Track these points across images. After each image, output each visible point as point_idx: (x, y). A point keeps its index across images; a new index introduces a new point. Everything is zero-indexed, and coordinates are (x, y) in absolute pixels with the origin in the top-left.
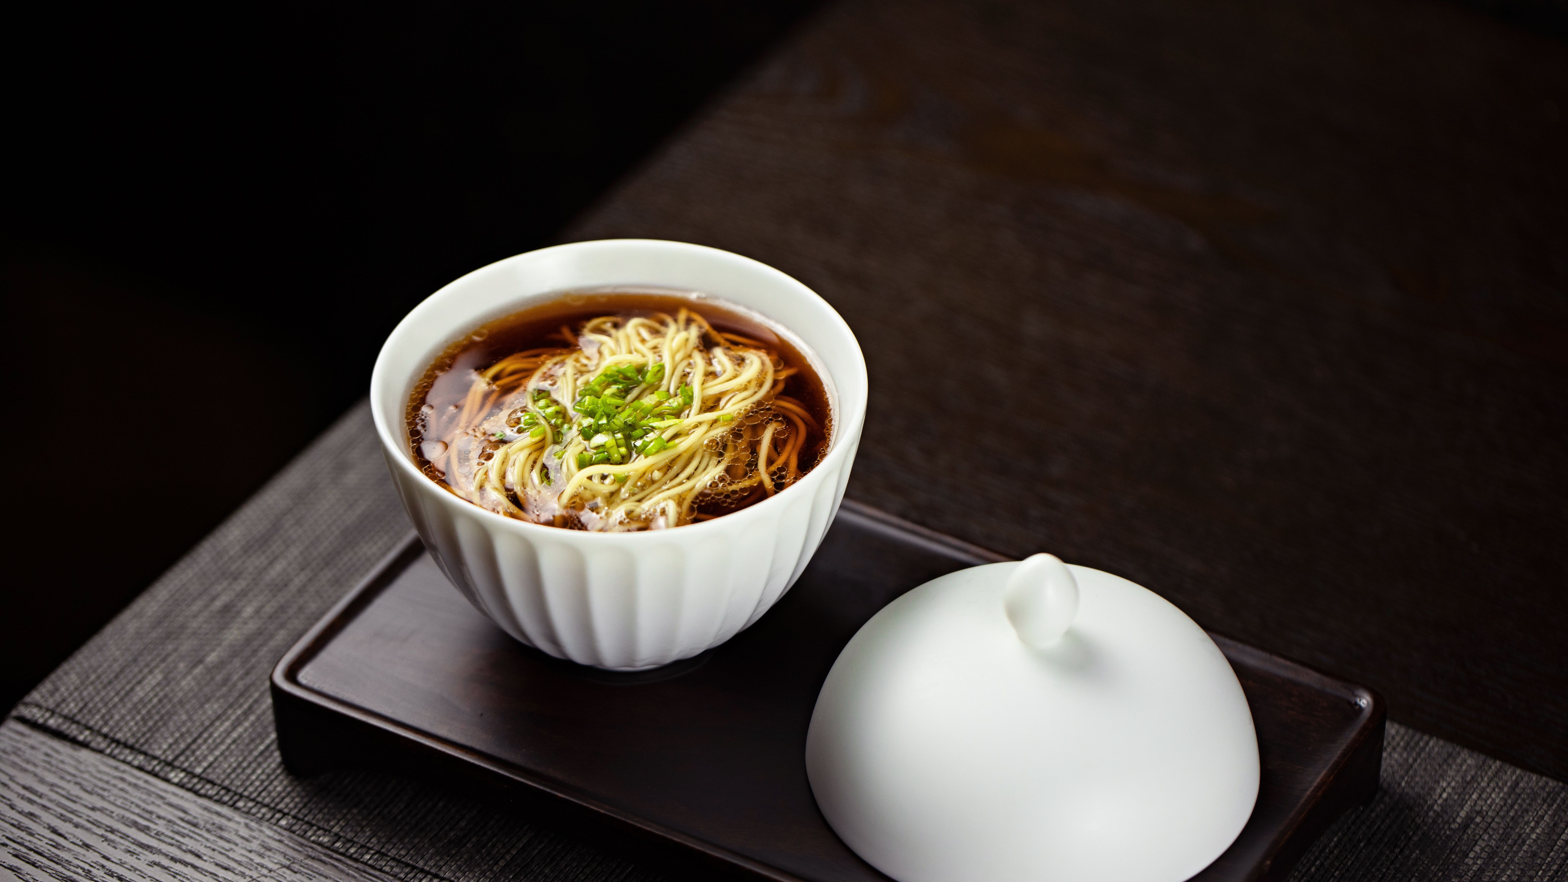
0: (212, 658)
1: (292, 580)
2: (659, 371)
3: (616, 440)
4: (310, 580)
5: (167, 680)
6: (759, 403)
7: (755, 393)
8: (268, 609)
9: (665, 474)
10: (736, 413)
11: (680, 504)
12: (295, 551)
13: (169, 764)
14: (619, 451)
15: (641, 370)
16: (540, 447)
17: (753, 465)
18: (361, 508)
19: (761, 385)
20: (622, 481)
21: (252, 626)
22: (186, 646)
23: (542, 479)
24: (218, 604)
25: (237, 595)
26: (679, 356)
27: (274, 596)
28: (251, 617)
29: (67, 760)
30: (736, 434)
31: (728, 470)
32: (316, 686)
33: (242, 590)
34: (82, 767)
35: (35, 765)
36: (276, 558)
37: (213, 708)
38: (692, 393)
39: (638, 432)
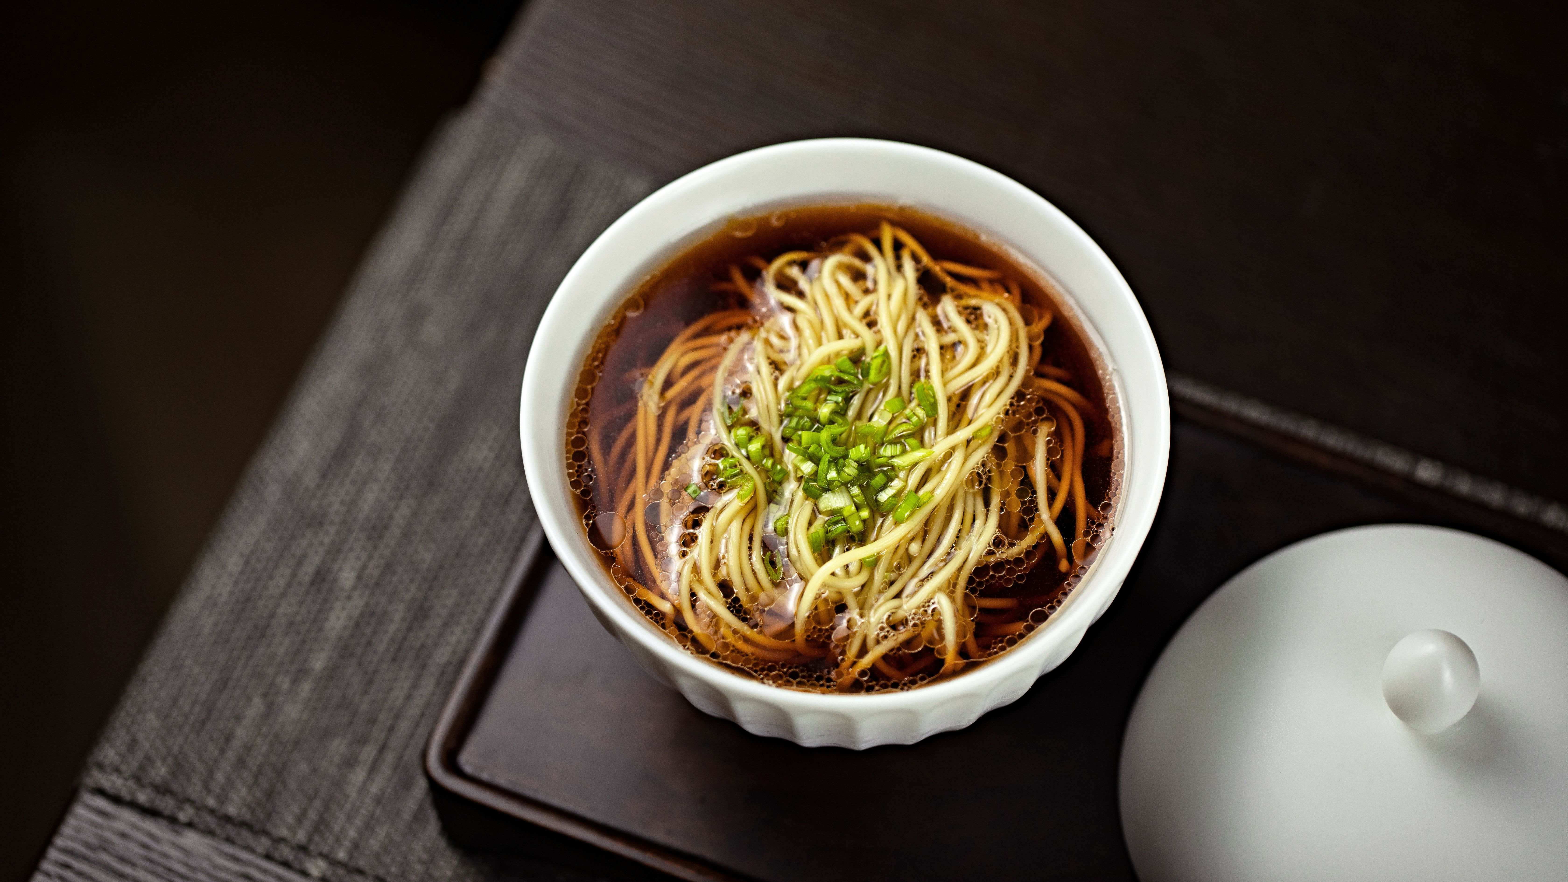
0: (318, 663)
1: (391, 517)
2: (884, 362)
3: (852, 497)
4: (415, 514)
5: (271, 710)
6: (1019, 395)
7: (1011, 377)
8: (373, 571)
9: (924, 541)
10: (994, 419)
11: (951, 595)
12: (385, 468)
13: (303, 849)
14: (860, 516)
15: (857, 358)
16: (752, 510)
17: (1031, 509)
18: (454, 380)
19: (1015, 360)
20: (872, 564)
21: (358, 603)
22: (282, 646)
23: (766, 568)
24: (308, 570)
25: (328, 552)
26: (901, 327)
27: (376, 547)
28: (354, 588)
29: (173, 852)
30: (999, 451)
31: (1002, 525)
32: (485, 776)
33: (333, 542)
34: (193, 863)
35: (133, 865)
36: (365, 482)
37: (338, 746)
38: (934, 397)
39: (879, 480)
